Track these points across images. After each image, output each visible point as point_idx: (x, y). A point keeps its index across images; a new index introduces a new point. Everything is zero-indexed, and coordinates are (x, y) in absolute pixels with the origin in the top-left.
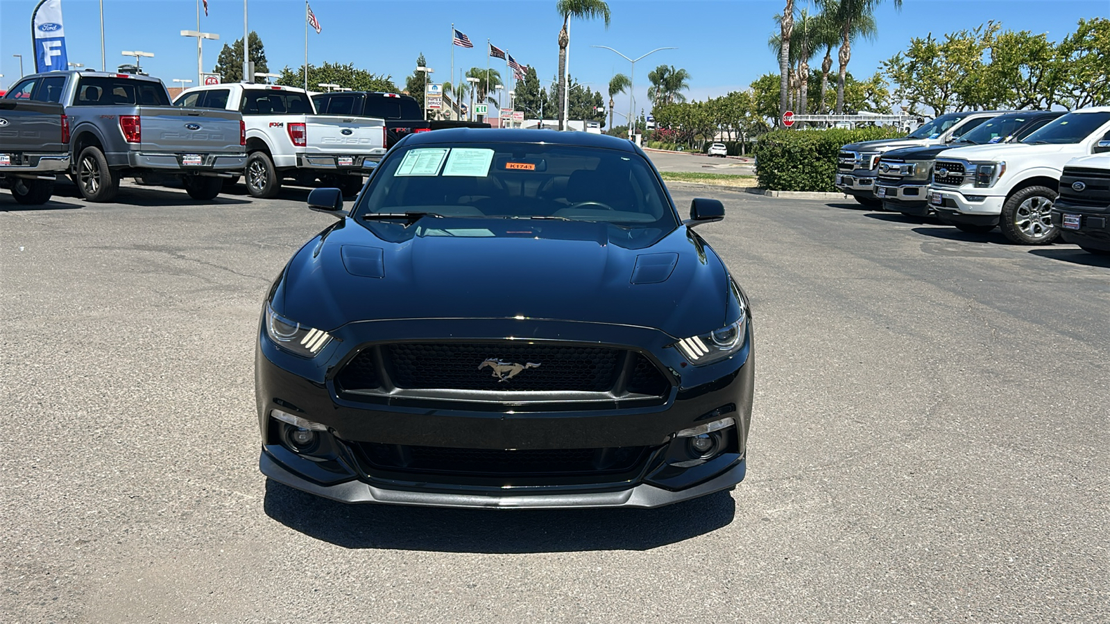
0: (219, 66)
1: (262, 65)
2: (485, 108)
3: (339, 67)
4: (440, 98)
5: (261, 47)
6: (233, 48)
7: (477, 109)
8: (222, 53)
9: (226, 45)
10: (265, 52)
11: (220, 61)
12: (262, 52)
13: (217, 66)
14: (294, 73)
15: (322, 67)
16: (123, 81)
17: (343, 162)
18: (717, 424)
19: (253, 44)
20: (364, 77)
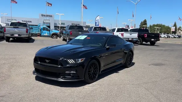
3: (160, 24)
4: (174, 29)
6: (143, 22)
8: (141, 23)
12: (147, 22)
13: (140, 25)
14: (152, 25)
15: (157, 24)
16: (100, 27)
17: (130, 39)
18: (72, 72)
19: (145, 21)
20: (164, 26)
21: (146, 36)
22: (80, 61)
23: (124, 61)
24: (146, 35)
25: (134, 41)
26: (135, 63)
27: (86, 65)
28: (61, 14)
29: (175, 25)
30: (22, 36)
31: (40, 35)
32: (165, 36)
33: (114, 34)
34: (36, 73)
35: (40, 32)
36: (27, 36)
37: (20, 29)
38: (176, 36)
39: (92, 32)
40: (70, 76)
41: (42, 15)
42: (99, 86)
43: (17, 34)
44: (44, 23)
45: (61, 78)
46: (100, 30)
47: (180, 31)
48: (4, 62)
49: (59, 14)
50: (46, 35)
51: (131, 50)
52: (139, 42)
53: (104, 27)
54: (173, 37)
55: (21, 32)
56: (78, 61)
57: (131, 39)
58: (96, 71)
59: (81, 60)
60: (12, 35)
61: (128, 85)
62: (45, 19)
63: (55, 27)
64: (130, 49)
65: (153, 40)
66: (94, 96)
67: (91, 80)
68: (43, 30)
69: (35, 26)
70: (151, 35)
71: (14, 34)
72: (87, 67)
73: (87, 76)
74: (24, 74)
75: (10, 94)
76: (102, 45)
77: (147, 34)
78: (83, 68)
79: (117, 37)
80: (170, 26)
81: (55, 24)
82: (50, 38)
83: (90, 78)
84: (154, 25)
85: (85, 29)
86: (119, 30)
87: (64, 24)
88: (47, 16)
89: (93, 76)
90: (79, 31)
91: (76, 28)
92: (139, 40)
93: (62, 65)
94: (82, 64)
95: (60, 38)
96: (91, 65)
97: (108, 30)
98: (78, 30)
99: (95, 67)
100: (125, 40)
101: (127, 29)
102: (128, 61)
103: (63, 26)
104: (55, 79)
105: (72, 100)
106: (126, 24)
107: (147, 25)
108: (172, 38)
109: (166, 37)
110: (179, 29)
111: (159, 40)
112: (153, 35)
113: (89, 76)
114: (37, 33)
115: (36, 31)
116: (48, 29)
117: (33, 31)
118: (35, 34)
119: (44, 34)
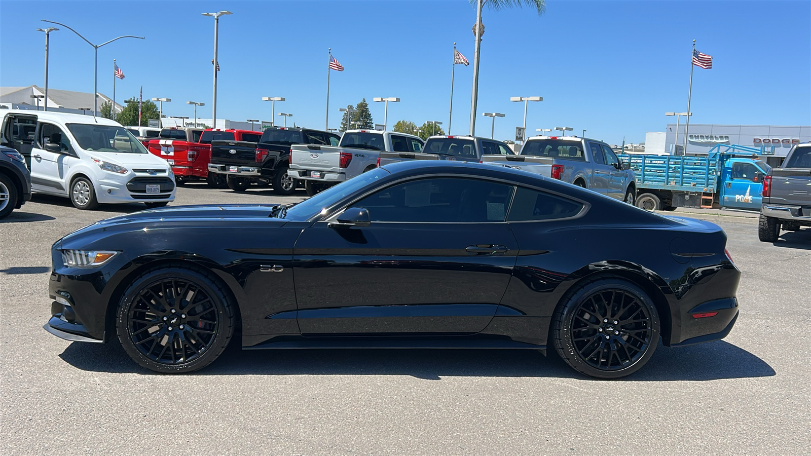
31: (715, 201)
35: (713, 188)
50: (747, 203)
114: (702, 189)
115: (697, 178)
116: (759, 171)
117: (682, 180)
118: (694, 193)
119: (738, 197)
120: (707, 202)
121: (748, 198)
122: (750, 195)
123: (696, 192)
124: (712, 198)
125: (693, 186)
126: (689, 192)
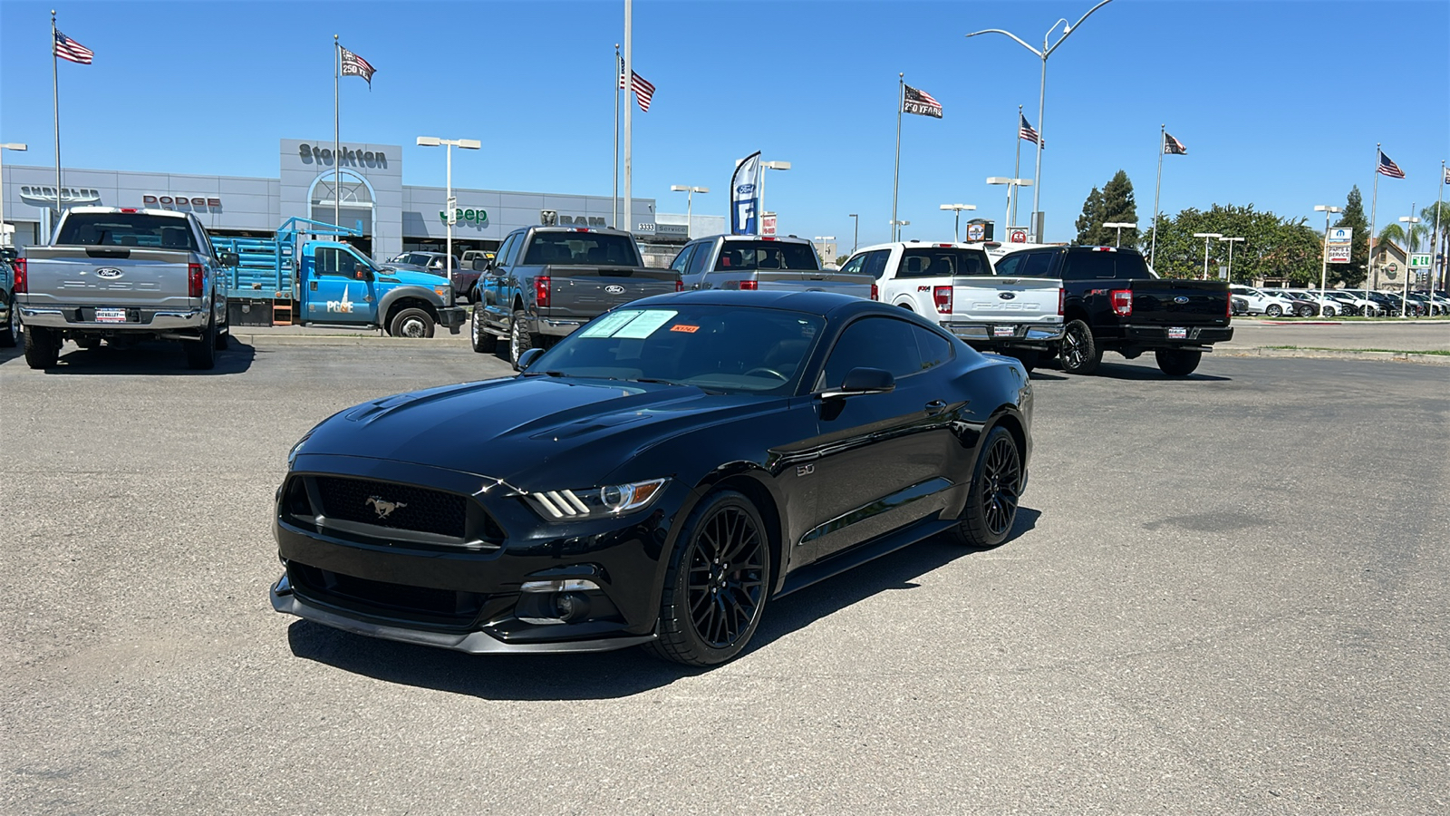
0: (1084, 215)
1: (1130, 212)
2: (1427, 258)
3: (1234, 210)
4: (1347, 247)
5: (1130, 190)
6: (1102, 192)
7: (1415, 260)
8: (1089, 199)
9: (1094, 190)
10: (1134, 196)
11: (1085, 210)
12: (1131, 196)
13: (1081, 216)
14: (1171, 220)
15: (1210, 211)
16: (768, 244)
17: (1000, 332)
18: (572, 584)
19: (1120, 187)
20: (1268, 221)
21: (1123, 303)
22: (627, 499)
23: (957, 499)
24: (1127, 296)
25: (1036, 343)
26: (1039, 513)
27: (671, 529)
28: (459, 143)
29: (1353, 217)
30: (157, 323)
31: (296, 313)
32: (1277, 300)
33: (875, 290)
34: (296, 604)
35: (292, 291)
36: (199, 320)
37: (142, 269)
38: (1359, 303)
39: (711, 284)
40: (559, 613)
41: (305, 151)
42: (773, 685)
43: (113, 307)
44: (319, 212)
45: (489, 631)
46: (770, 263)
47: (1391, 259)
48: (35, 525)
49: (436, 141)
50: (344, 314)
51: (1012, 412)
52: (1069, 350)
53: (802, 236)
54: (1338, 310)
55: (146, 287)
56: (616, 500)
57: (1010, 331)
58: (745, 576)
59: (639, 495)
60: (79, 316)
61: (988, 672)
62: (333, 178)
63: (407, 241)
64: (1002, 408)
65: (1178, 333)
66: (743, 754)
67: (712, 638)
68: (318, 275)
69: (257, 244)
70: (1162, 298)
71: (92, 307)
72: (679, 547)
73: (682, 615)
74: (202, 610)
75: (115, 754)
76: (786, 380)
77: (1132, 288)
78: (654, 553)
79: (902, 315)
80: (1315, 225)
81: (410, 218)
82: (377, 337)
83: (702, 629)
84: (1191, 220)
85: (648, 259)
86: (915, 263)
87: (478, 219)
88: (346, 156)
89: (724, 616)
90: (602, 273)
91: (583, 248)
92: (1071, 339)
93: (492, 533)
94: (639, 528)
95: (455, 331)
96: (711, 529)
97: (829, 262)
98: (596, 268)
99: (741, 546)
100: (959, 335)
101: (981, 253)
102: (988, 496)
103: (470, 233)
104: (448, 640)
105: (581, 785)
106: (970, 208)
107: (1135, 220)
108: (1333, 314)
109: (1286, 307)
110: (1384, 244)
111: (1227, 336)
112: (1180, 300)
113: (696, 616)
114: (273, 293)
115: (262, 276)
116: (360, 262)
117: (237, 280)
118: (259, 300)
119: (331, 305)
120: (282, 316)
121: (346, 305)
122: (349, 300)
123: (263, 300)
124: (290, 308)
125: (256, 288)
126: (250, 299)
